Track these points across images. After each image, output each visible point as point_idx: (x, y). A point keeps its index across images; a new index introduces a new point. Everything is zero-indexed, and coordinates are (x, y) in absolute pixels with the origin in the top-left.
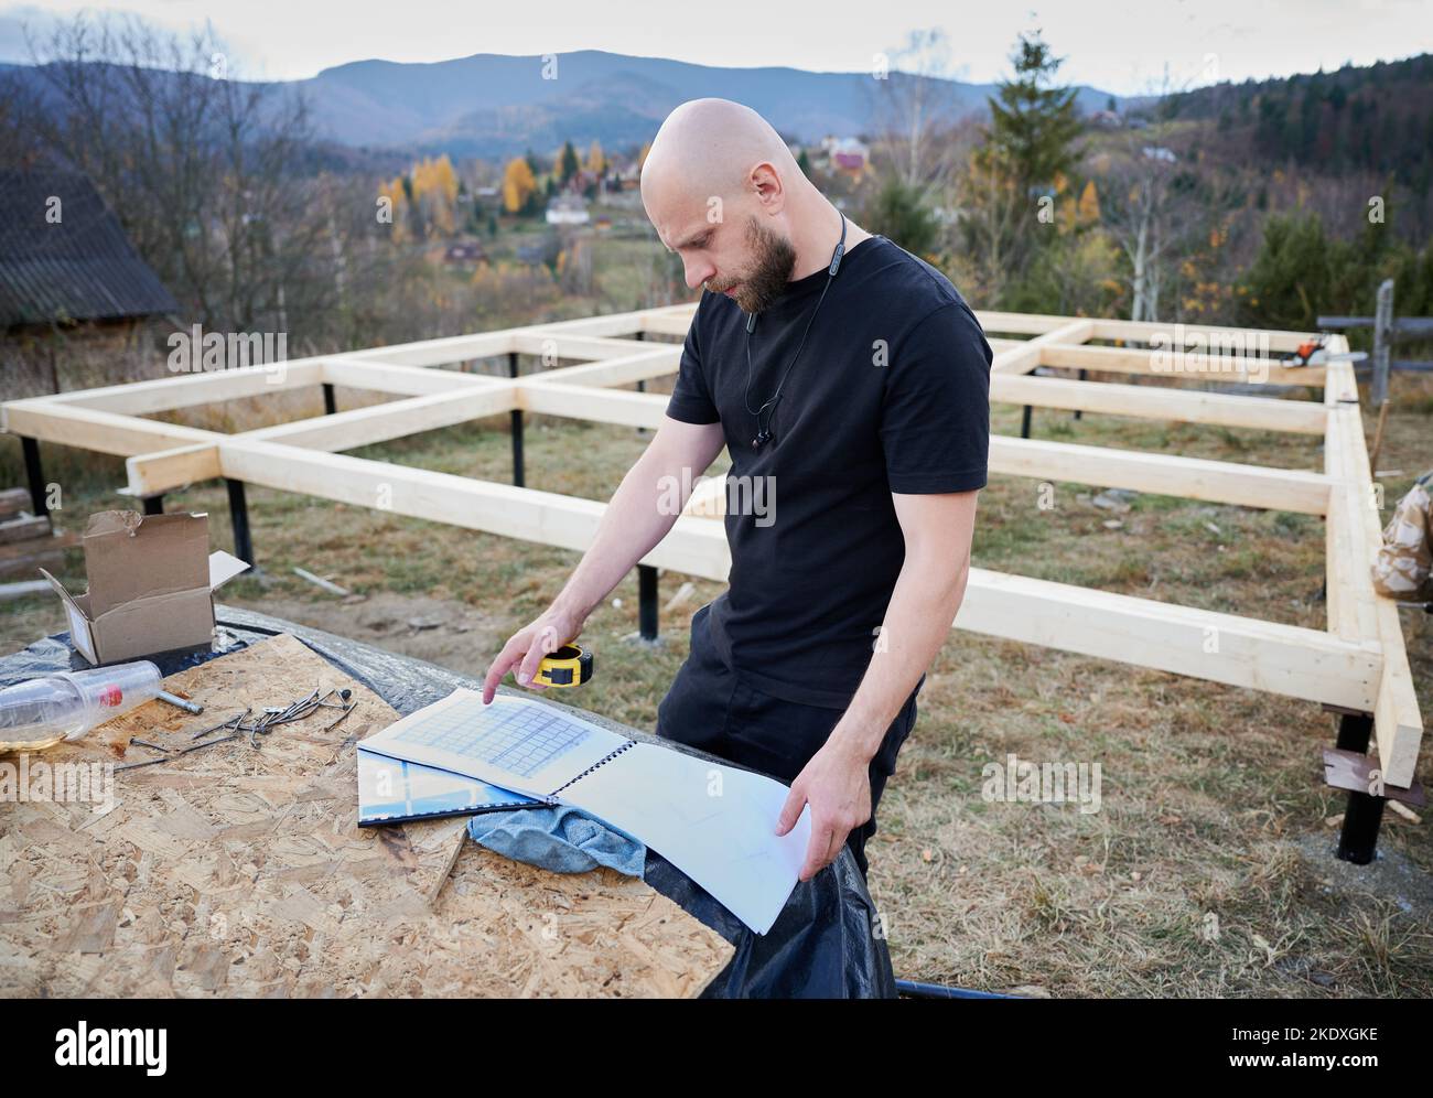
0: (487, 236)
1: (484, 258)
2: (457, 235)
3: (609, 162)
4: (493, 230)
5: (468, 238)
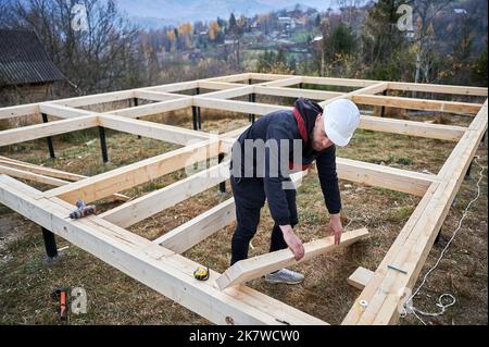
0: (203, 49)
1: (202, 57)
2: (193, 49)
4: (205, 47)
5: (197, 50)
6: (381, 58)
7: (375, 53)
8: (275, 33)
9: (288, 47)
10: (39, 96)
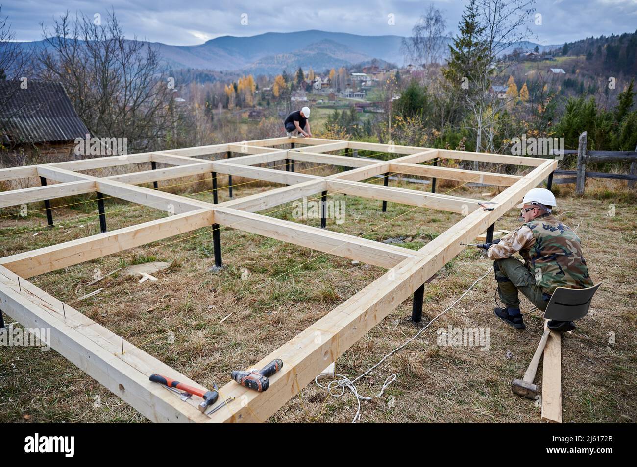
0: (266, 106)
1: (264, 115)
2: (254, 106)
3: (316, 76)
4: (268, 104)
5: (258, 107)
6: (452, 122)
7: (447, 116)
8: (348, 91)
9: (362, 107)
10: (60, 156)
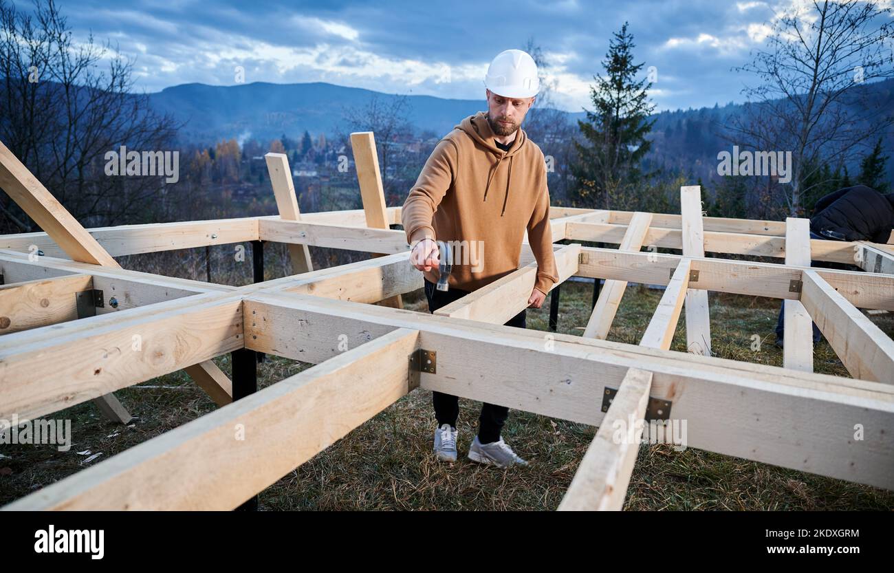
0: (258, 183)
1: (255, 195)
2: (240, 182)
3: (329, 144)
5: (246, 184)
